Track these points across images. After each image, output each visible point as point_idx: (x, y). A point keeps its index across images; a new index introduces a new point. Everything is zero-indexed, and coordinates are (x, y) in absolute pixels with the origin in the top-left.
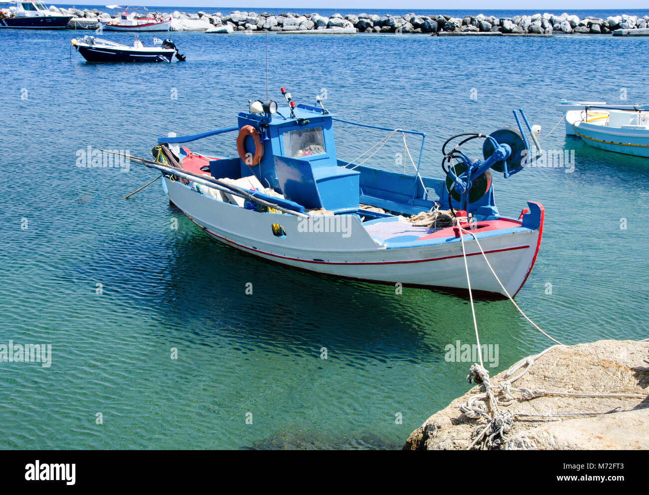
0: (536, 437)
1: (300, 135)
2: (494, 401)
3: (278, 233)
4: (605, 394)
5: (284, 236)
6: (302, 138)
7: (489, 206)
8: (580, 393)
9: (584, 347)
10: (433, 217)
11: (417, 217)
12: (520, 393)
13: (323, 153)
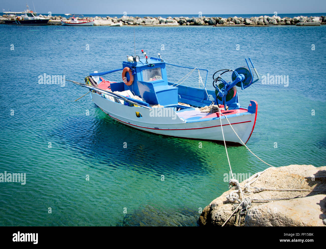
0: (262, 209)
1: (150, 71)
2: (242, 193)
3: (139, 116)
4: (294, 189)
5: (141, 117)
6: (151, 72)
7: (236, 103)
8: (282, 189)
9: (283, 168)
10: (210, 108)
11: (204, 108)
12: (254, 189)
13: (161, 79)
